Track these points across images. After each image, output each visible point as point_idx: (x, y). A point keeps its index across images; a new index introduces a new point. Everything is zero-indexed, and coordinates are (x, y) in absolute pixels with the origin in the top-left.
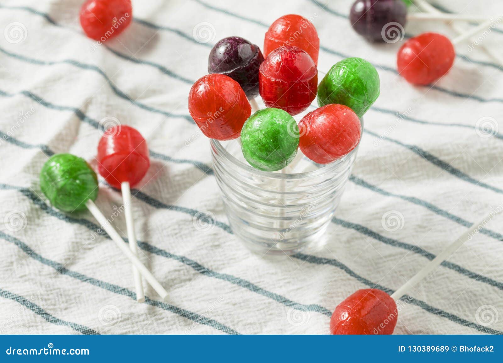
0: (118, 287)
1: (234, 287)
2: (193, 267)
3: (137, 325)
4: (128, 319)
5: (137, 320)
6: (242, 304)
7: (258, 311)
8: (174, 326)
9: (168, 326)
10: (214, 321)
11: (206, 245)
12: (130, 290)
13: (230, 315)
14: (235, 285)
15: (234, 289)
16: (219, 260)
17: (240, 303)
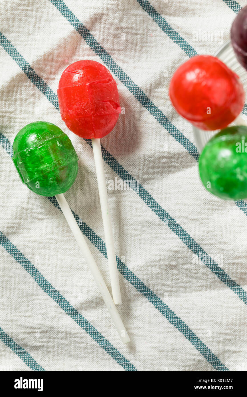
0: (50, 286)
1: (171, 328)
2: (137, 288)
3: (54, 341)
4: (47, 332)
5: (55, 336)
6: (170, 354)
7: (183, 366)
8: (91, 356)
9: (85, 353)
10: (133, 366)
11: (162, 263)
12: (61, 293)
13: (152, 364)
14: (172, 326)
15: (169, 330)
16: (168, 285)
17: (168, 352)
